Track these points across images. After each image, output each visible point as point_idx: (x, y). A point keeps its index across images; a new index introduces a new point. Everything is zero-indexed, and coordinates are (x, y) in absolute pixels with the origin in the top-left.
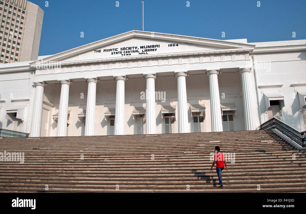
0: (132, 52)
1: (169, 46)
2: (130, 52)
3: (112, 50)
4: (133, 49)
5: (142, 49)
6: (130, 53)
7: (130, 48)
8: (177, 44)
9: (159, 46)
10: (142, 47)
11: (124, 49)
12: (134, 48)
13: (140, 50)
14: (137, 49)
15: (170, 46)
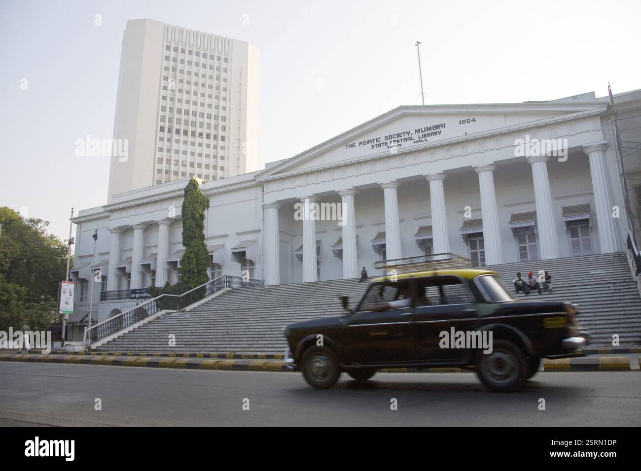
0: (403, 140)
1: (460, 124)
2: (400, 141)
3: (372, 141)
4: (404, 136)
5: (419, 134)
6: (400, 143)
7: (399, 135)
8: (474, 119)
9: (444, 126)
10: (417, 131)
11: (390, 137)
12: (405, 134)
13: (416, 137)
14: (410, 134)
15: (463, 123)
